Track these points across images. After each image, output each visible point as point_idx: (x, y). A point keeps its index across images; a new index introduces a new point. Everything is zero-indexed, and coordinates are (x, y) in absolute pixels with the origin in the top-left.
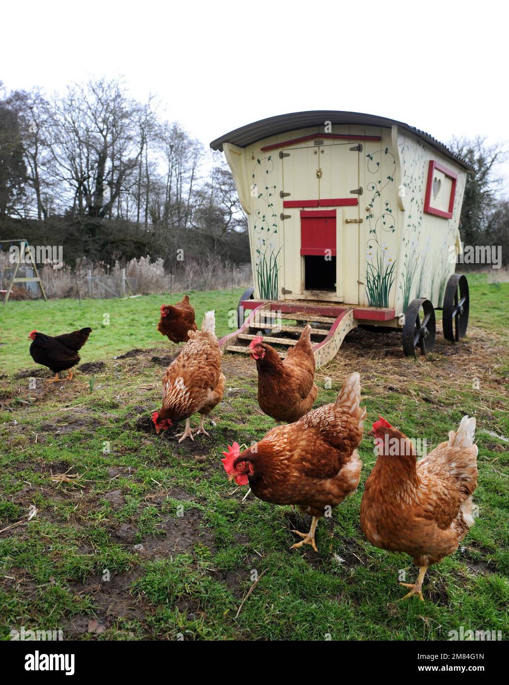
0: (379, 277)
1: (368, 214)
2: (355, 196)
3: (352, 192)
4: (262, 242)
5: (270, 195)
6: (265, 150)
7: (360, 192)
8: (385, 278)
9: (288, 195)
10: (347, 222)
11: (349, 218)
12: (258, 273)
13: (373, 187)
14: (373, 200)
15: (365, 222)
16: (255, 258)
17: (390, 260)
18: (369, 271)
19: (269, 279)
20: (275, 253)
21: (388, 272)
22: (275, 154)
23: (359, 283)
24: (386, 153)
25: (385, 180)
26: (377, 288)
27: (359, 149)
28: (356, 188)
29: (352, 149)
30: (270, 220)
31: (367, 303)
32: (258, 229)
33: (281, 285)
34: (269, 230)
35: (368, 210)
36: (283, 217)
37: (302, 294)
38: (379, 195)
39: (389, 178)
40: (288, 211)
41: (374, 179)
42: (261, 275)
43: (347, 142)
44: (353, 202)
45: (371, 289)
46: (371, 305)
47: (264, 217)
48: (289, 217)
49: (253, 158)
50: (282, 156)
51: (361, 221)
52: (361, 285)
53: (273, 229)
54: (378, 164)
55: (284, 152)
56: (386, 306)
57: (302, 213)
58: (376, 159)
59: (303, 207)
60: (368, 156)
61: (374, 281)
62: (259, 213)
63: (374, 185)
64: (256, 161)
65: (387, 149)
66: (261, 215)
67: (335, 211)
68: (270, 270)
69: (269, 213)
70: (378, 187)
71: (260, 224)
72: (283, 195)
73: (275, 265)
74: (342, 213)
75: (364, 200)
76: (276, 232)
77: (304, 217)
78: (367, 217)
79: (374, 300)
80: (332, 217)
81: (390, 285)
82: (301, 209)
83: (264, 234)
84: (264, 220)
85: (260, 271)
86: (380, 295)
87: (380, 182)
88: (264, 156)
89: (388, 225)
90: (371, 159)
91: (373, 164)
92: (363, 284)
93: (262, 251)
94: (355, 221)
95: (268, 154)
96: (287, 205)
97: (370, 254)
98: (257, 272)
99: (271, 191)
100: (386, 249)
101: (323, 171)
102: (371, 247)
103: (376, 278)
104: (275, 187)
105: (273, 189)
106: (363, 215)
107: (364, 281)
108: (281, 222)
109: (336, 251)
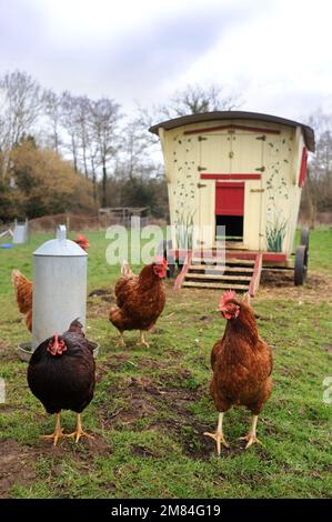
0: (275, 230)
1: (268, 186)
2: (259, 172)
3: (257, 170)
4: (180, 205)
5: (189, 168)
6: (186, 133)
7: (262, 169)
8: (280, 231)
9: (204, 169)
10: (252, 191)
11: (254, 188)
13: (273, 167)
14: (272, 176)
15: (266, 191)
16: (173, 217)
17: (284, 219)
18: (268, 226)
20: (192, 213)
21: (282, 227)
22: (194, 137)
23: (260, 235)
24: (283, 143)
25: (281, 162)
26: (273, 238)
27: (263, 139)
28: (260, 167)
29: (258, 138)
30: (188, 188)
31: (265, 249)
32: (178, 194)
34: (187, 195)
35: (268, 183)
36: (199, 186)
38: (277, 172)
39: (285, 161)
40: (203, 182)
41: (274, 161)
43: (254, 133)
44: (257, 177)
45: (269, 240)
46: (269, 251)
47: (183, 185)
48: (204, 186)
49: (175, 139)
50: (200, 139)
51: (263, 191)
52: (261, 237)
53: (190, 195)
54: (277, 150)
55: (203, 136)
56: (280, 251)
57: (217, 183)
58: (276, 146)
59: (217, 179)
60: (270, 144)
61: (271, 234)
62: (178, 182)
63: (273, 165)
64: (177, 142)
65: (284, 141)
66: (180, 184)
67: (243, 183)
69: (187, 182)
70: (277, 167)
71: (179, 190)
72: (200, 169)
73: (192, 222)
74: (249, 185)
75: (266, 176)
76: (193, 197)
77: (219, 187)
78: (268, 188)
79: (271, 247)
80: (241, 188)
81: (284, 236)
82: (215, 180)
83: (182, 199)
84: (183, 188)
86: (276, 243)
87: (278, 163)
88: (183, 138)
89: (284, 194)
90: (272, 146)
91: (273, 150)
92: (263, 236)
93: (180, 212)
94: (258, 191)
95: (189, 137)
96: (204, 177)
97: (269, 214)
99: (190, 165)
100: (281, 210)
101: (234, 153)
102: (269, 209)
103: (274, 232)
104: (193, 163)
106: (265, 186)
107: (264, 233)
108: (198, 190)
109: (243, 212)
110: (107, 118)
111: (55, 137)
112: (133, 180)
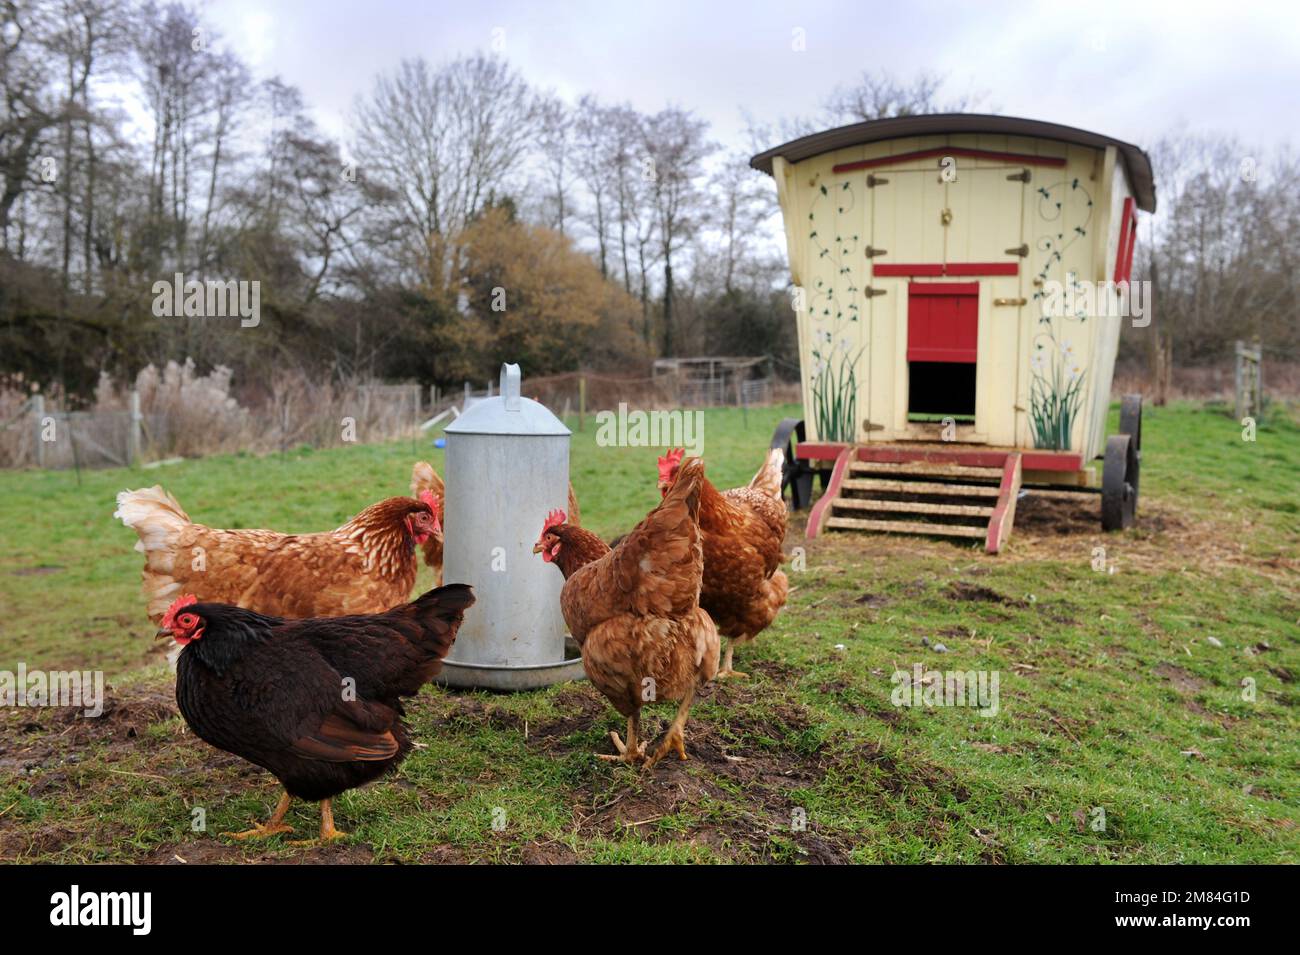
0: (1054, 398)
1: (1036, 290)
2: (1014, 259)
3: (1010, 252)
4: (825, 337)
5: (846, 252)
6: (839, 169)
7: (1023, 252)
8: (1066, 400)
9: (882, 253)
10: (998, 303)
11: (1003, 296)
12: (815, 392)
13: (1048, 245)
14: (1047, 267)
15: (1033, 304)
16: (808, 368)
17: (1076, 370)
18: (1037, 388)
19: (838, 405)
20: (852, 357)
21: (1072, 389)
22: (858, 179)
23: (1017, 409)
24: (1074, 186)
25: (1070, 234)
26: (1050, 417)
27: (1025, 178)
28: (1016, 245)
29: (1012, 178)
30: (844, 298)
31: (1030, 443)
32: (818, 312)
33: (861, 415)
34: (839, 315)
35: (1037, 283)
36: (870, 293)
37: (906, 430)
38: (1059, 258)
39: (1078, 230)
40: (880, 283)
41: (1052, 231)
42: (820, 397)
43: (1002, 165)
44: (1010, 270)
45: (1039, 420)
46: (1038, 447)
47: (831, 291)
48: (882, 292)
49: (812, 184)
50: (872, 182)
51: (1023, 302)
52: (1020, 414)
53: (848, 314)
54: (1059, 205)
55: (878, 176)
56: (1067, 447)
57: (911, 286)
58: (1056, 195)
59: (912, 276)
60: (1042, 191)
61: (1045, 406)
62: (820, 284)
63: (1048, 241)
64: (817, 190)
65: (1076, 181)
66: (825, 289)
67: (976, 286)
68: (841, 389)
69: (841, 285)
70: (1058, 246)
71: (821, 303)
72: (871, 253)
73: (852, 378)
74: (990, 289)
75: (1029, 267)
76: (855, 319)
77: (916, 295)
78: (1036, 296)
79: (1045, 439)
80: (971, 295)
81: (1076, 411)
82: (908, 279)
83: (828, 324)
84: (830, 298)
85: (818, 390)
86: (1055, 429)
87: (1060, 236)
88: (833, 182)
90: (1047, 196)
91: (1049, 205)
92: (1023, 410)
93: (825, 354)
94: (1013, 303)
95: (844, 178)
96: (880, 271)
97: (1039, 359)
98: (811, 393)
99: (847, 244)
100: (1069, 350)
101: (954, 213)
102: (1040, 347)
103: (1050, 400)
104: (856, 238)
105: (852, 242)
106: (1028, 292)
107: (1027, 405)
108: (866, 302)
109: (975, 355)
110: (676, 153)
111: (559, 199)
112: (734, 294)
